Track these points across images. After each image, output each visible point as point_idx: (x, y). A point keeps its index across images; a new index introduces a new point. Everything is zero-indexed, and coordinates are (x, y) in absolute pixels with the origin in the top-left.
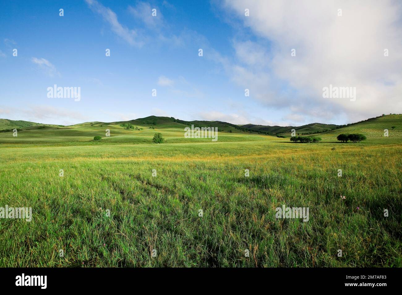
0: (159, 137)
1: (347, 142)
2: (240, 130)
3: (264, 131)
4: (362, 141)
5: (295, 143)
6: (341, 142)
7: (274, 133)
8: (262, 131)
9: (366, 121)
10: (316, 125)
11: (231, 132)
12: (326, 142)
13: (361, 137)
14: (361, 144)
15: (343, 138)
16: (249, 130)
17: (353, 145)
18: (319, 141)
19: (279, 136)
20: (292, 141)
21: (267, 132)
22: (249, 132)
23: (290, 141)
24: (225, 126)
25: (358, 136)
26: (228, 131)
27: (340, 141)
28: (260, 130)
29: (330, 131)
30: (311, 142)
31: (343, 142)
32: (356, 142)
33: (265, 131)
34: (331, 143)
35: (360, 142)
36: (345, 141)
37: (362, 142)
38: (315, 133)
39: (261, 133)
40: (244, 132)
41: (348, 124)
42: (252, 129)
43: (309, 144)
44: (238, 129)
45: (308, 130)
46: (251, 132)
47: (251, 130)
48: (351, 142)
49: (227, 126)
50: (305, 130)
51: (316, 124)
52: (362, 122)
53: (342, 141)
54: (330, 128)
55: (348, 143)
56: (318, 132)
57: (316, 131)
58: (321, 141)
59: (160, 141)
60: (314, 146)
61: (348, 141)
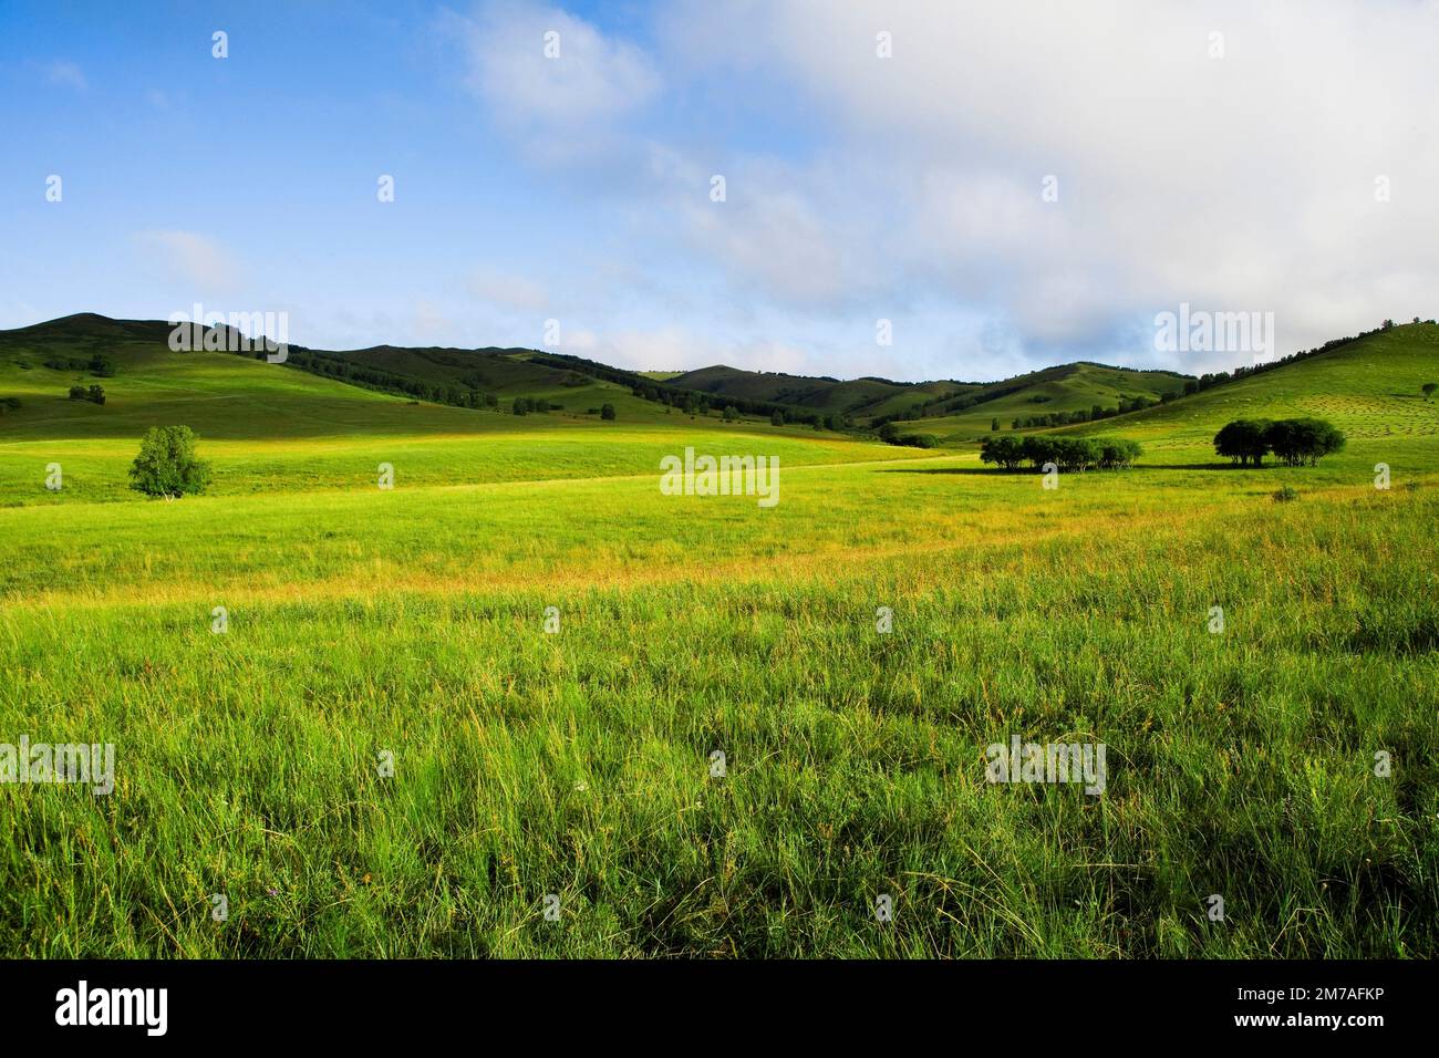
0: (172, 455)
1: (1258, 466)
2: (665, 403)
3: (801, 411)
4: (1327, 458)
5: (1009, 471)
6: (1233, 466)
7: (858, 422)
8: (795, 410)
9: (1314, 352)
10: (1084, 376)
11: (608, 415)
12: (1162, 467)
13: (1322, 438)
14: (1324, 473)
15: (1241, 444)
16: (719, 405)
17: (1292, 476)
18: (1133, 462)
19: (899, 435)
20: (994, 465)
21: (821, 415)
22: (719, 413)
23: (982, 465)
24: (565, 380)
25: (1309, 428)
26: (591, 412)
27: (1229, 460)
28: (780, 404)
29: (1152, 404)
30: (1089, 469)
31: (1244, 466)
32: (1302, 465)
33: (812, 411)
34: (1192, 472)
35: (1319, 460)
36: (1250, 460)
37: (1326, 462)
38: (1082, 417)
39: (789, 420)
40: (687, 417)
41: (1237, 371)
42: (735, 398)
43: (1084, 476)
44: (648, 398)
45: (1046, 400)
46: (729, 418)
47: (730, 403)
48: (1276, 466)
49: (585, 383)
50: (1030, 401)
51: (1085, 371)
52: (1301, 357)
53: (1240, 461)
54: (1154, 391)
55: (1266, 466)
56: (1098, 414)
57: (1089, 409)
58: (1140, 461)
59: (185, 479)
60: (1111, 487)
61: (1264, 459)
